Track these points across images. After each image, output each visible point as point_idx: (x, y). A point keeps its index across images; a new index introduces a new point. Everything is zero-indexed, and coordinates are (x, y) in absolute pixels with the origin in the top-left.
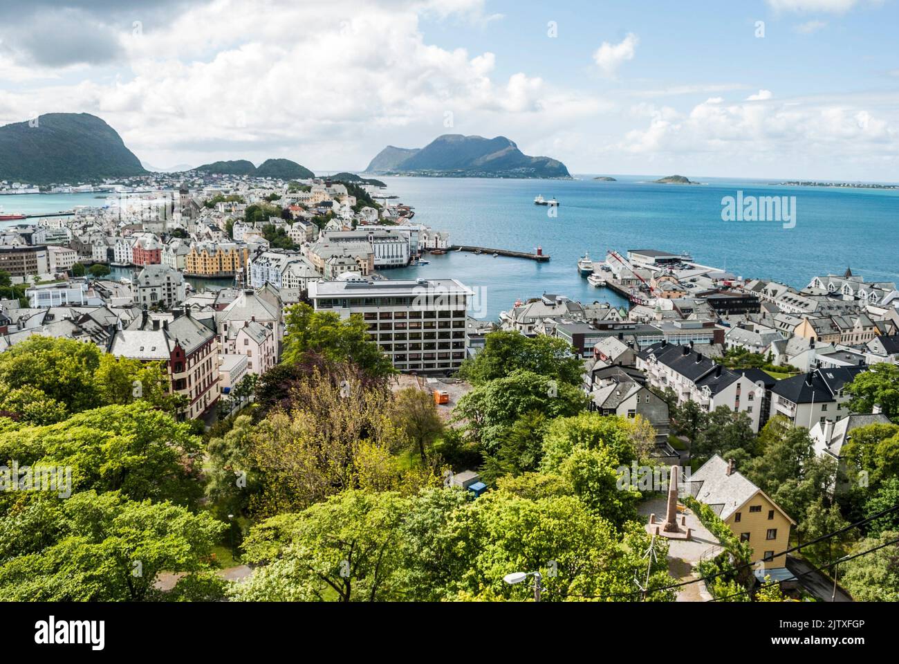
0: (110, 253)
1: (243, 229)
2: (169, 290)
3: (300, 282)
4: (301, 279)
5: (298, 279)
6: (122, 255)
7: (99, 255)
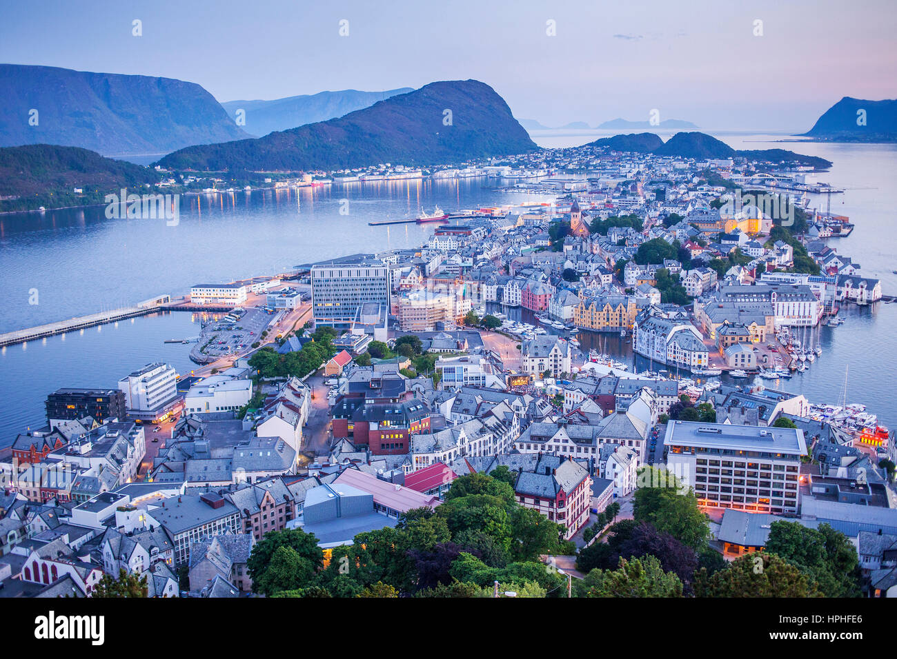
0: (500, 293)
1: (635, 272)
2: (556, 361)
3: (685, 355)
4: (687, 352)
5: (684, 351)
6: (511, 296)
7: (489, 294)
